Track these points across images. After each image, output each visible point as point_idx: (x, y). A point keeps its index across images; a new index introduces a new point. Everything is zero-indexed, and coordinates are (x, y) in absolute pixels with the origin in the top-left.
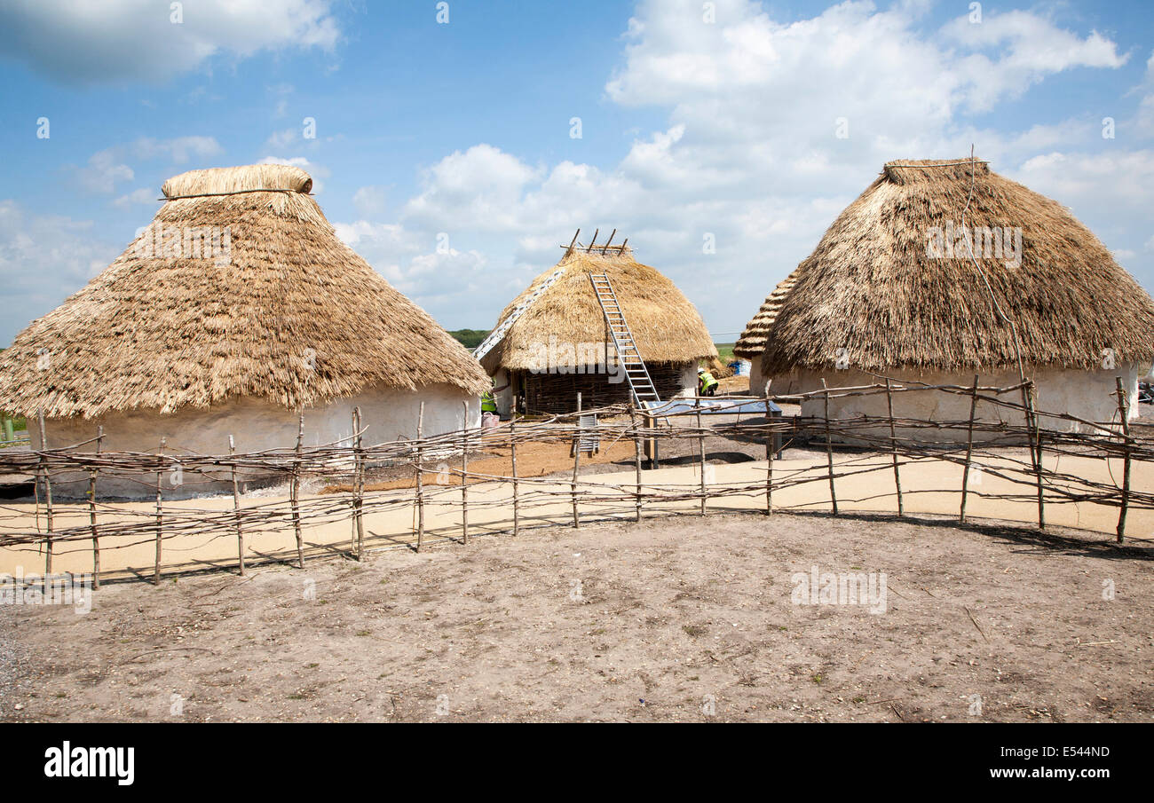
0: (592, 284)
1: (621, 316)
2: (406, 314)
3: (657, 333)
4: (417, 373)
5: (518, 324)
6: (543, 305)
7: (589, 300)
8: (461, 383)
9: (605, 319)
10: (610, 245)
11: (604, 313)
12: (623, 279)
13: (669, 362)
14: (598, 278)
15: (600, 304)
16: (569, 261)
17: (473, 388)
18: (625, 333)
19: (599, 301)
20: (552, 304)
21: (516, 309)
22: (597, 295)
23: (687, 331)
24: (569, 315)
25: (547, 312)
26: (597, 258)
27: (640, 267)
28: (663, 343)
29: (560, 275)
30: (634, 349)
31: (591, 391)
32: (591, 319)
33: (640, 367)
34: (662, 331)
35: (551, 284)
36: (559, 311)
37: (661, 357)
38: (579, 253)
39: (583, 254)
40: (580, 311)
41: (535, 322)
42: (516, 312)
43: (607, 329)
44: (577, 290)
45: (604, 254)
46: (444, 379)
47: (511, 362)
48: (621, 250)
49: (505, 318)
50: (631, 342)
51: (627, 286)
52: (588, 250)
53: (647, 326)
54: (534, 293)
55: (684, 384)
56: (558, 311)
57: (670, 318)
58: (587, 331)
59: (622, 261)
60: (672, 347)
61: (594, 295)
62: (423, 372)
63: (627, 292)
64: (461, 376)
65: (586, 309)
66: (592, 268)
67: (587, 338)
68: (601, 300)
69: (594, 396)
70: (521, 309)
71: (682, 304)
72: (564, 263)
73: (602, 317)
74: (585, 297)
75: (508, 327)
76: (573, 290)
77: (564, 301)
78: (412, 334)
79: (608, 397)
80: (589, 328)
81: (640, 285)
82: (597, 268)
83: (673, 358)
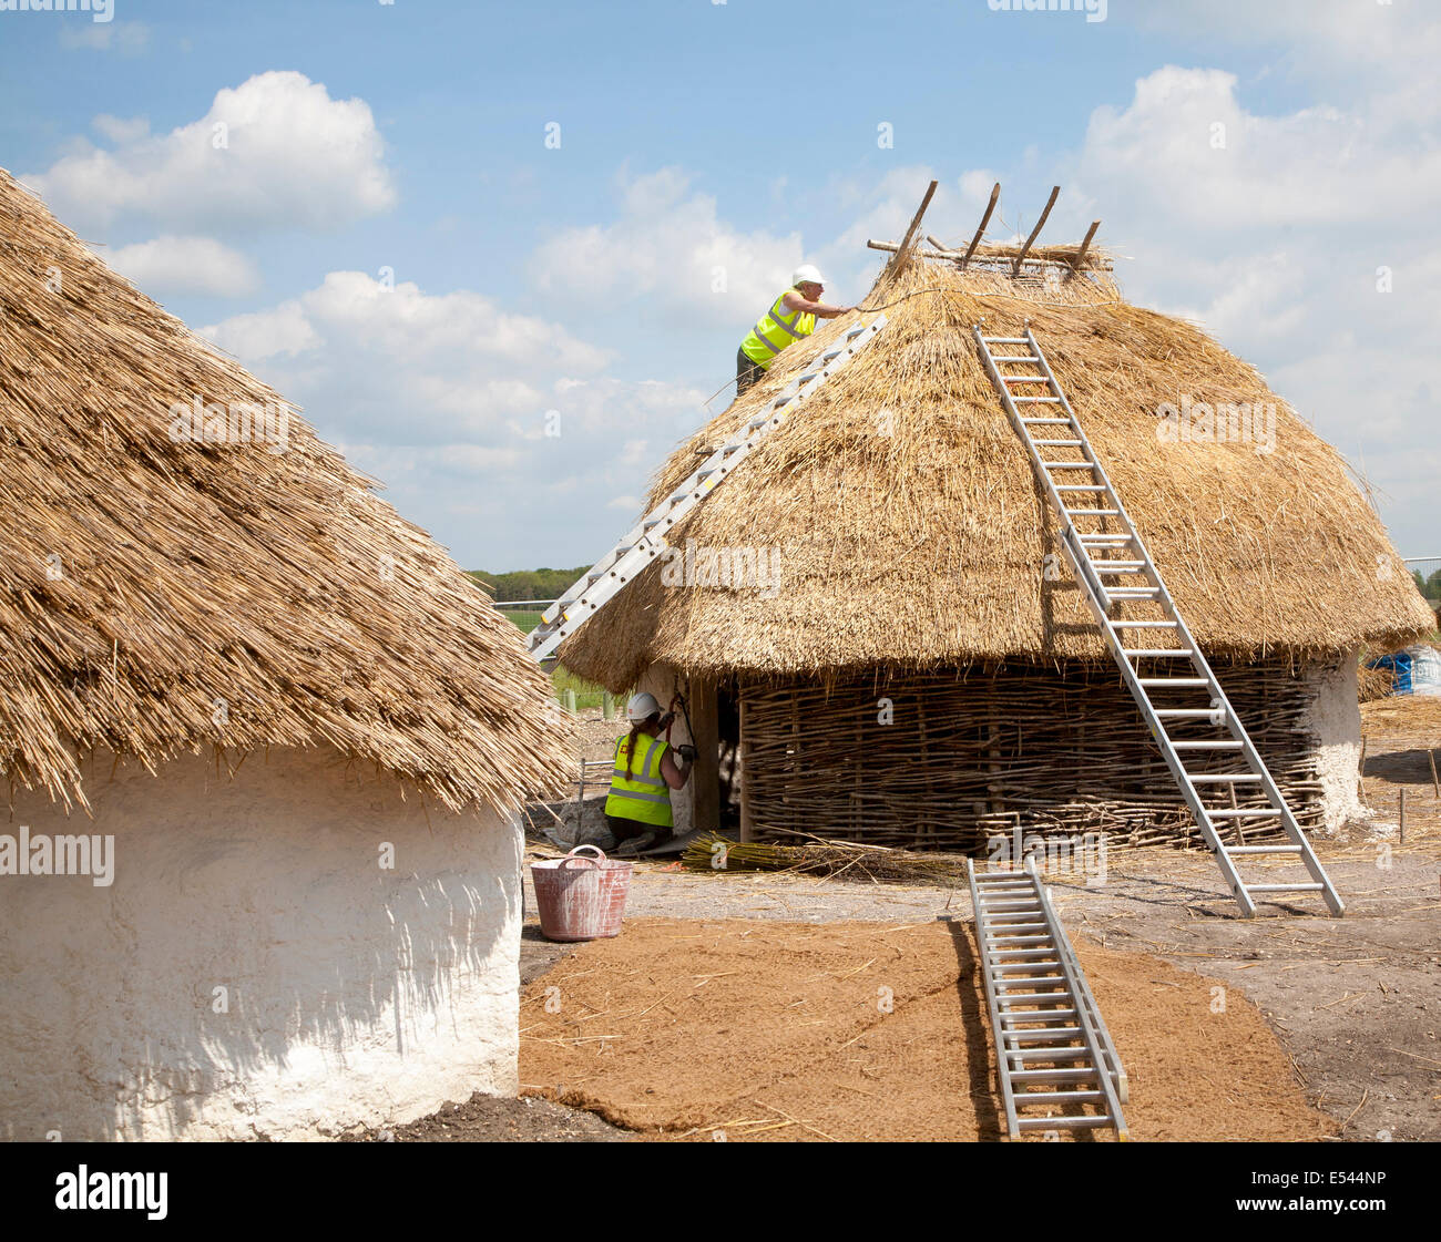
0: (985, 365)
1: (1095, 476)
2: (126, 378)
3: (1229, 540)
4: (115, 693)
5: (718, 504)
6: (808, 436)
7: (978, 422)
8: (397, 748)
9: (1040, 488)
10: (1037, 246)
11: (1034, 465)
12: (1094, 351)
13: (1279, 650)
14: (1002, 348)
15: (1018, 433)
16: (900, 293)
17: (471, 773)
18: (1117, 539)
19: (1013, 423)
20: (842, 433)
21: (710, 453)
22: (1004, 404)
23: (1333, 535)
24: (904, 472)
25: (824, 459)
26: (994, 286)
27: (1144, 319)
28: (1251, 578)
29: (863, 339)
30: (1158, 597)
31: (986, 753)
32: (990, 486)
33: (1182, 666)
34: (1248, 533)
35: (833, 367)
36: (871, 456)
37: (1249, 634)
38: (933, 270)
39: (946, 272)
40: (944, 458)
41: (779, 497)
42: (708, 464)
43: (1047, 523)
44: (932, 385)
45: (1015, 274)
46: (291, 730)
47: (689, 641)
48: (1073, 262)
49: (672, 488)
50: (1143, 570)
51: (1110, 376)
52: (962, 262)
53: (1192, 515)
54: (775, 400)
55: (1319, 730)
56: (865, 459)
57: (1270, 489)
58: (975, 528)
59: (1083, 299)
60: (1286, 595)
61: (992, 405)
62: (146, 683)
63: (1110, 395)
64: (398, 708)
65: (967, 452)
66: (983, 316)
67: (974, 554)
68: (1022, 419)
69: (996, 772)
70: (729, 453)
71: (1306, 443)
72: (881, 299)
73: (1028, 481)
74: (961, 410)
75: (680, 514)
76: (917, 386)
77: (886, 424)
78: (139, 475)
79: (1046, 777)
80: (981, 522)
81: (1154, 374)
82: (1000, 316)
83: (1292, 633)
